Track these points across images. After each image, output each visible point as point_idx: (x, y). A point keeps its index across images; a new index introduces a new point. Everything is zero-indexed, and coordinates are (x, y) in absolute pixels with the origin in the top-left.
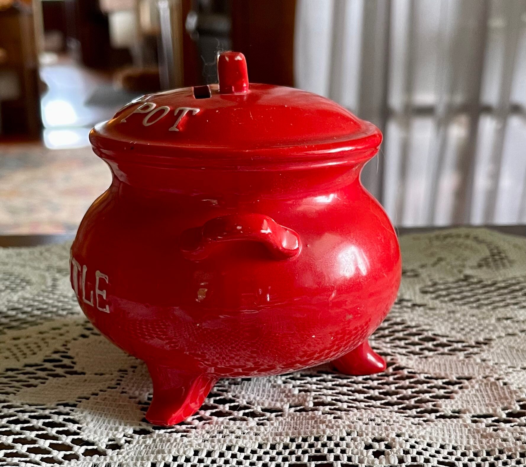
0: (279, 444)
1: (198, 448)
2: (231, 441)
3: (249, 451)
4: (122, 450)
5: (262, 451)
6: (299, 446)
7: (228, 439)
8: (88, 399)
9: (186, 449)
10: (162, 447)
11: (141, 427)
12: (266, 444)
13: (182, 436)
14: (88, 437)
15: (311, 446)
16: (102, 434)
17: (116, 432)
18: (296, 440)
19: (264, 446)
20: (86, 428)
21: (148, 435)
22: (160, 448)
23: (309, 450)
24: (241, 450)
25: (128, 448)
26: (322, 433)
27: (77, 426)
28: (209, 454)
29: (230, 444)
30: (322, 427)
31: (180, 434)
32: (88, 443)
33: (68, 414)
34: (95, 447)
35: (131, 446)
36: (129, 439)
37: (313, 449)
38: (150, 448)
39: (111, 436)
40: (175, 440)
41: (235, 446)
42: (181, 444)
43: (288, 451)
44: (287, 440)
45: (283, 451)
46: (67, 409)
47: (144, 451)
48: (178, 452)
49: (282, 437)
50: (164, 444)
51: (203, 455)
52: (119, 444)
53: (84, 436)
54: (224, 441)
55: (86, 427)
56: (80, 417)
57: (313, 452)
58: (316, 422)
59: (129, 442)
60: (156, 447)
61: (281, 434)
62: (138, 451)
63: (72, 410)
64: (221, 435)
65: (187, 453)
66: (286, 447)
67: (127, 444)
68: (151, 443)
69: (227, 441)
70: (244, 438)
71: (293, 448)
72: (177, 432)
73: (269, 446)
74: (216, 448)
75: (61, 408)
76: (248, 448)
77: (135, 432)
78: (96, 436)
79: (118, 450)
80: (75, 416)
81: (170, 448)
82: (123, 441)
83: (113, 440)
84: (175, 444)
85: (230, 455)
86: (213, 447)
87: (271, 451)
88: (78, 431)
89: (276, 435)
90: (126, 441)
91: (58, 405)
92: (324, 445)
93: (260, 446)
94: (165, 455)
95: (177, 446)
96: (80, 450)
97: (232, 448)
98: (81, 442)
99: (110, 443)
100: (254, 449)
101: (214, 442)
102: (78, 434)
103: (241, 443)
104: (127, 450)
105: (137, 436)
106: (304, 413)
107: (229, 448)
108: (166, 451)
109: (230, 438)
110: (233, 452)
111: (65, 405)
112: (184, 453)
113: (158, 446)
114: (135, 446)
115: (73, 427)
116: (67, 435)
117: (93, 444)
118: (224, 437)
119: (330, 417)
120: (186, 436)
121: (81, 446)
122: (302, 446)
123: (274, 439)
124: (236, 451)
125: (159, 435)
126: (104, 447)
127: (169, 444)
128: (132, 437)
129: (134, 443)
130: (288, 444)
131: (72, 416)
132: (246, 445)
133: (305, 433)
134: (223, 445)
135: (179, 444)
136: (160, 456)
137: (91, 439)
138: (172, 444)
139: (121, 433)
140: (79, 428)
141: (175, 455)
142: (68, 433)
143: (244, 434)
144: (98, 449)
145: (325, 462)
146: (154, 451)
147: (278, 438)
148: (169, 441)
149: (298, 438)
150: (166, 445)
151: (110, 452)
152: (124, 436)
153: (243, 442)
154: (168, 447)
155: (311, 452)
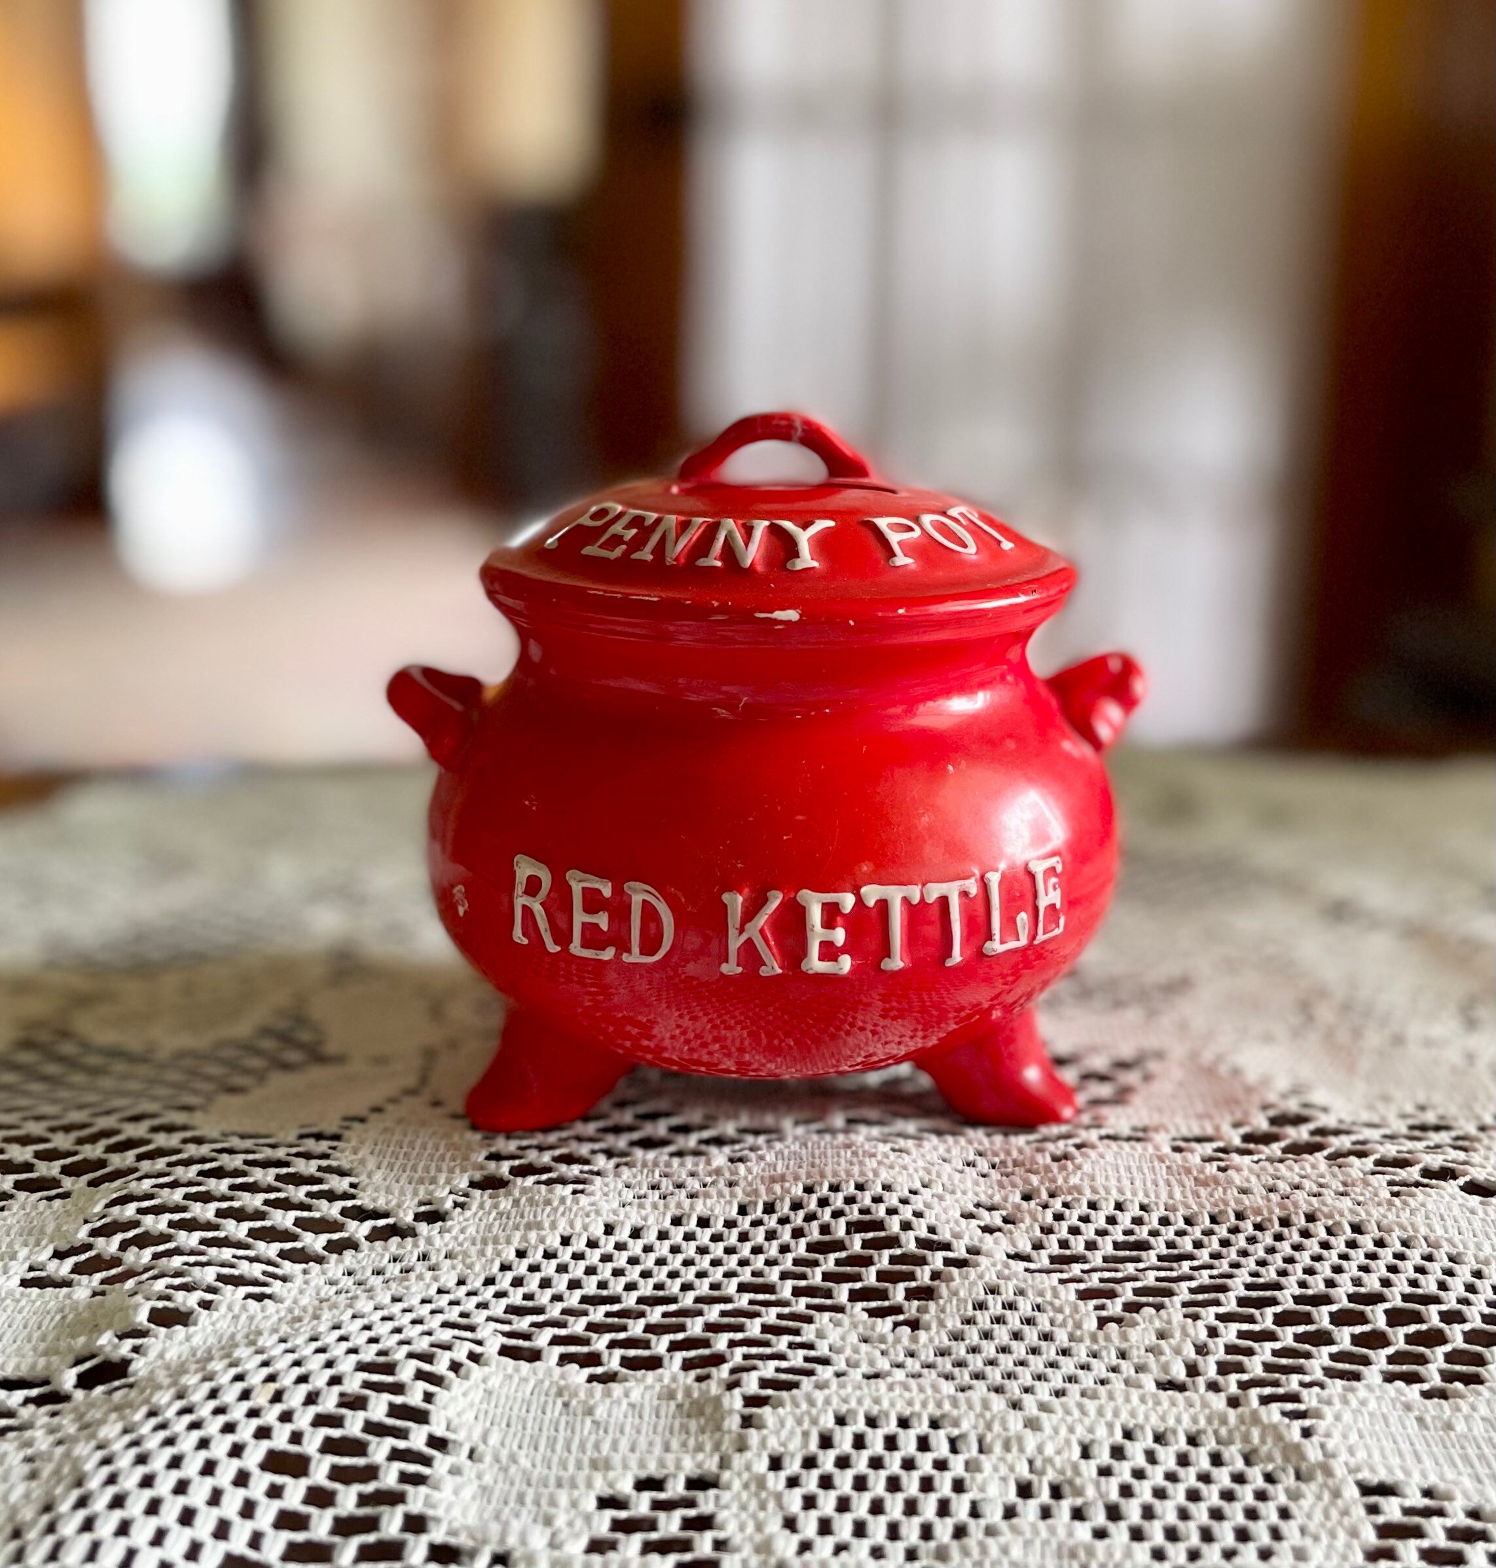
0: (782, 1200)
1: (611, 1219)
2: (679, 1205)
3: (721, 1222)
4: (449, 1223)
5: (748, 1219)
6: (823, 1202)
7: (672, 1201)
8: (362, 1120)
9: (587, 1220)
10: (535, 1216)
11: (485, 1173)
12: (756, 1204)
13: (574, 1192)
14: (374, 1200)
15: (850, 1200)
16: (402, 1193)
17: (432, 1187)
18: (817, 1188)
19: (750, 1209)
20: (367, 1185)
21: (502, 1191)
22: (531, 1217)
23: (847, 1208)
24: (703, 1223)
25: (461, 1219)
26: (871, 1175)
27: (347, 1180)
28: (636, 1233)
29: (678, 1213)
30: (871, 1164)
31: (570, 1187)
32: (376, 1215)
33: (325, 1156)
34: (391, 1221)
35: (468, 1213)
36: (462, 1199)
37: (855, 1207)
38: (508, 1218)
39: (422, 1195)
40: (563, 1200)
41: (689, 1216)
42: (574, 1209)
43: (801, 1214)
44: (798, 1191)
45: (792, 1214)
46: (323, 1146)
47: (497, 1223)
48: (572, 1227)
49: (787, 1185)
50: (539, 1210)
51: (623, 1234)
52: (442, 1211)
53: (364, 1200)
54: (666, 1206)
55: (367, 1181)
56: (352, 1162)
57: (856, 1213)
58: (855, 1154)
59: (462, 1206)
60: (522, 1217)
61: (783, 1178)
62: (483, 1224)
63: (334, 1148)
64: (657, 1193)
65: (591, 1229)
66: (796, 1206)
67: (458, 1210)
68: (509, 1207)
69: (672, 1205)
70: (707, 1196)
71: (813, 1206)
72: (563, 1181)
73: (760, 1207)
74: (651, 1220)
75: (310, 1145)
76: (717, 1217)
77: (473, 1184)
78: (391, 1197)
79: (440, 1223)
80: (341, 1160)
81: (552, 1218)
82: (449, 1205)
83: (429, 1203)
84: (561, 1209)
85: (681, 1235)
86: (645, 1219)
87: (766, 1217)
88: (352, 1191)
89: (773, 1180)
90: (456, 1205)
91: (302, 1137)
92: (877, 1200)
93: (743, 1211)
94: (544, 1233)
95: (567, 1213)
96: (360, 1230)
97: (684, 1221)
98: (361, 1214)
99: (423, 1209)
100: (730, 1219)
101: (644, 1208)
102: (353, 1197)
103: (700, 1208)
104: (459, 1223)
105: (477, 1193)
106: (828, 1137)
107: (677, 1221)
108: (547, 1225)
109: (676, 1198)
110: (687, 1229)
111: (319, 1137)
112: (585, 1228)
113: (526, 1214)
114: (475, 1214)
115: (341, 1184)
116: (330, 1201)
117: (386, 1215)
118: (665, 1198)
119: (884, 1148)
120: (582, 1192)
121: (362, 1221)
122: (831, 1201)
123: (769, 1191)
124: (692, 1225)
125: (524, 1191)
126: (409, 1218)
127: (548, 1209)
128: (466, 1195)
129: (474, 1208)
130: (801, 1199)
131: (336, 1159)
132: (712, 1211)
133: (835, 1174)
134: (664, 1214)
135: (570, 1210)
136: (533, 1236)
137: (381, 1203)
138: (556, 1210)
139: (443, 1188)
140: (353, 1186)
141: (566, 1234)
142: (331, 1196)
143: (705, 1186)
144: (399, 1224)
145: (882, 1234)
146: (518, 1225)
147: (777, 1188)
148: (548, 1202)
149: (821, 1184)
150: (543, 1211)
151: (423, 1228)
152: (451, 1193)
153: (705, 1204)
154: (548, 1216)
155: (852, 1213)
